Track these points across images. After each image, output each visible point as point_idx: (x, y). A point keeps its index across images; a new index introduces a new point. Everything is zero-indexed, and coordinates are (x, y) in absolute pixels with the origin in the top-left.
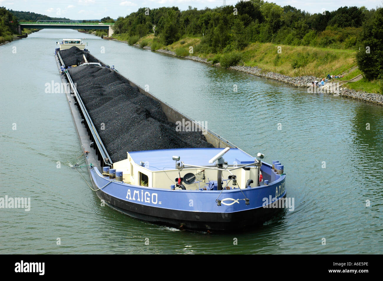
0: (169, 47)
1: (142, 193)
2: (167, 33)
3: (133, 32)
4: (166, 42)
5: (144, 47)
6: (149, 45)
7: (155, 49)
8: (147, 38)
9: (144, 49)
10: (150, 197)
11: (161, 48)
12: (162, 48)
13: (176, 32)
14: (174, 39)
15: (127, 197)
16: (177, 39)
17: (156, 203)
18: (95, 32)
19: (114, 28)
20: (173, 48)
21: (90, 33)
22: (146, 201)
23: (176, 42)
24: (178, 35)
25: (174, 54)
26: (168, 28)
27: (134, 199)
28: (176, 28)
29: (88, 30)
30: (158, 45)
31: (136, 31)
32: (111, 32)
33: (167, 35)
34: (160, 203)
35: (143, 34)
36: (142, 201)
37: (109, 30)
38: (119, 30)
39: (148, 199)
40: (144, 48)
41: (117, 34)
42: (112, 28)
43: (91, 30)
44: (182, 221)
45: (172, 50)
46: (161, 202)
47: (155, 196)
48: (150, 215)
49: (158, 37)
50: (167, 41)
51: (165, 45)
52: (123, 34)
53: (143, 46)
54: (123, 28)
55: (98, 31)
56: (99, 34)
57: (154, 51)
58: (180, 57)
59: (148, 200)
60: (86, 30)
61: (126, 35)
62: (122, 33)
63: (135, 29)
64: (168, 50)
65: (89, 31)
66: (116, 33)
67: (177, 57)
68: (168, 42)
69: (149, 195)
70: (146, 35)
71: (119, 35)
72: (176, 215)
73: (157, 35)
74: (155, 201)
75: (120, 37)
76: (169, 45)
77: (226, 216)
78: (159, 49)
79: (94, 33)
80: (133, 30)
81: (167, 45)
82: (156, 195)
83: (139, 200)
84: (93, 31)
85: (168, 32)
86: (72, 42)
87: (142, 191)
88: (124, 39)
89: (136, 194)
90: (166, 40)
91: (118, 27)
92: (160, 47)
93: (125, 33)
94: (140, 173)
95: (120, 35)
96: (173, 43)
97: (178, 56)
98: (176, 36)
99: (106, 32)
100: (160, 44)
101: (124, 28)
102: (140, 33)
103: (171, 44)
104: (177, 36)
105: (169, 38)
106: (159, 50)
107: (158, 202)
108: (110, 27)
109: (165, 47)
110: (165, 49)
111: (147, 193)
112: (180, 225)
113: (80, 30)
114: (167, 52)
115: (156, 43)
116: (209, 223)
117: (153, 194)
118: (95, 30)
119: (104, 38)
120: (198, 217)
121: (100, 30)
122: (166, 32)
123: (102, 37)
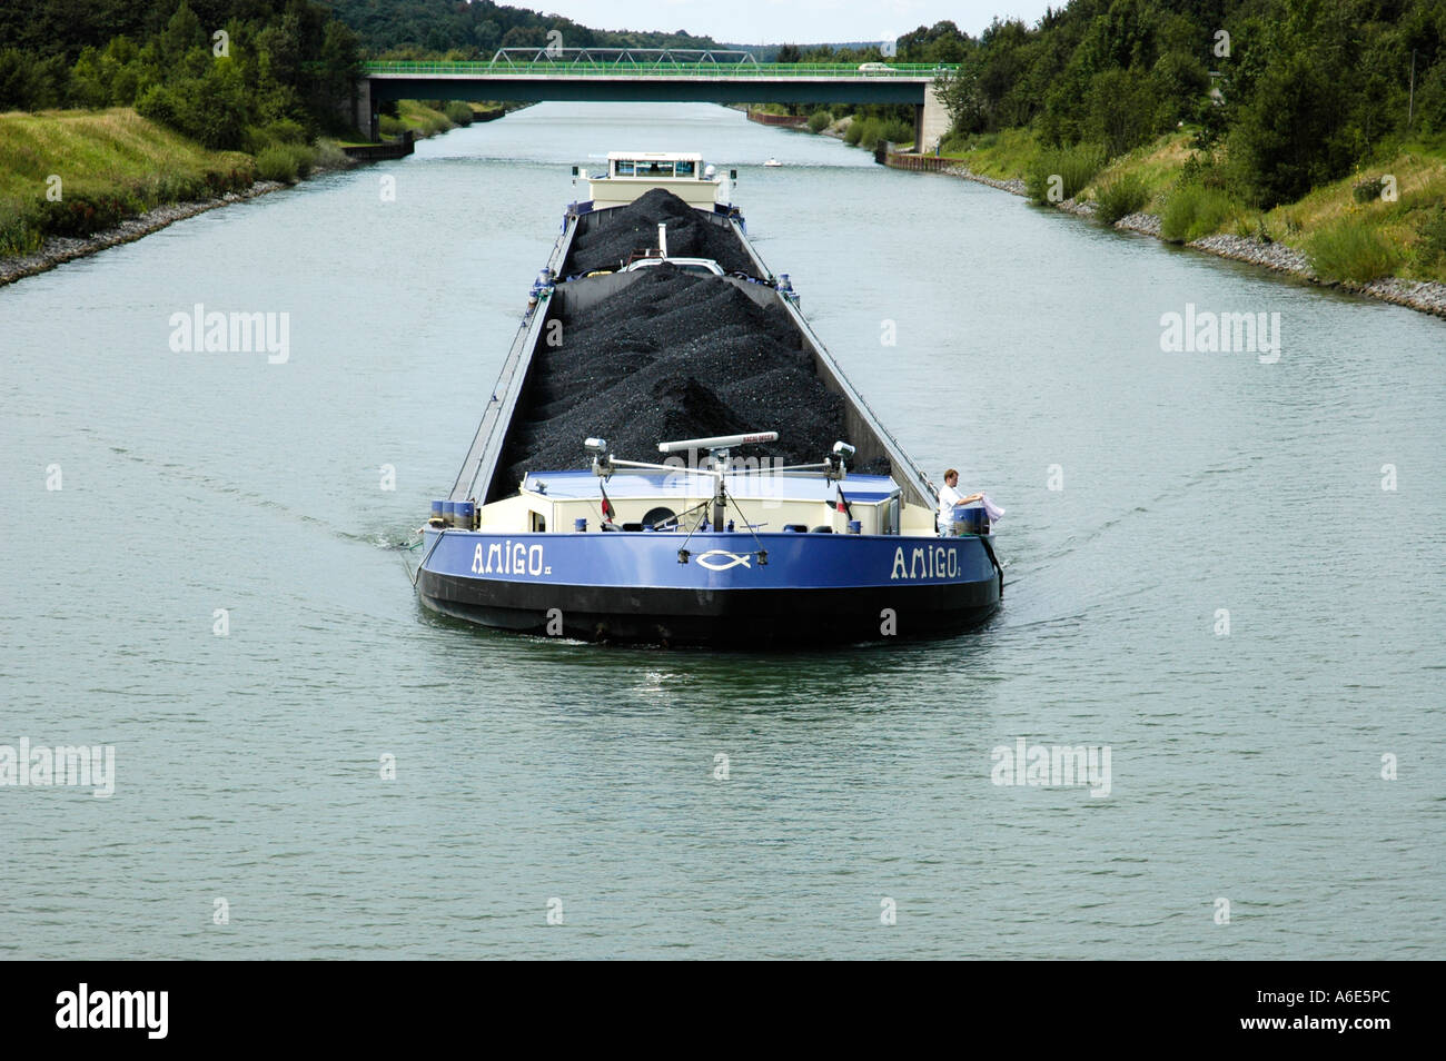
0: (1276, 220)
1: (508, 549)
2: (1268, 124)
3: (1066, 121)
4: (1264, 184)
5: (1125, 222)
6: (1152, 207)
7: (1189, 235)
8: (1152, 160)
9: (1124, 234)
10: (526, 558)
11: (1222, 226)
12: (1233, 228)
13: (1334, 121)
14: (1315, 167)
15: (474, 569)
16: (1340, 168)
17: (537, 573)
18: (848, 120)
19: (956, 98)
20: (1298, 226)
21: (818, 129)
22: (516, 571)
23: (1331, 190)
24: (1343, 138)
25: (1299, 265)
26: (1278, 90)
27: (489, 569)
28: (1337, 90)
29: (810, 108)
30: (1207, 203)
31: (1087, 113)
32: (937, 121)
33: (1271, 138)
34: (548, 571)
35: (1128, 134)
36: (507, 571)
37: (923, 105)
38: (985, 106)
39: (521, 563)
40: (1122, 223)
41: (973, 137)
42: (940, 95)
43: (827, 109)
44: (598, 617)
45: (1292, 238)
46: (549, 568)
47: (536, 553)
48: (524, 607)
49: (1219, 154)
50: (1271, 176)
51: (1250, 204)
52: (1010, 136)
53: (1115, 215)
54: (1016, 93)
55: (866, 114)
56: (865, 137)
57: (1177, 244)
58: (1333, 286)
59: (520, 568)
60: (793, 110)
61: (1024, 141)
62: (1007, 124)
63: (1080, 99)
64: (1268, 241)
65: (815, 117)
66: (971, 126)
67: (1314, 284)
68: (1275, 187)
69: (524, 552)
70: (1150, 142)
71: (985, 138)
72: (583, 601)
73: (1213, 138)
74: (535, 567)
75: (988, 152)
76: (1279, 209)
77: (709, 598)
78: (1212, 232)
79: (840, 131)
80: (1066, 111)
81: (1267, 207)
82: (539, 548)
83: (500, 570)
84: (837, 116)
85: (1282, 116)
86: (655, 169)
87: (508, 542)
88: (1013, 169)
89: (495, 554)
90: (1265, 171)
91: (984, 91)
92: (1220, 220)
93: (1020, 125)
94: (534, 514)
95: (991, 144)
96: (1309, 191)
97: (1325, 282)
98: (1333, 142)
99: (911, 122)
100: (1221, 202)
101: (1022, 97)
102: (1111, 129)
103: (1296, 197)
104: (1338, 142)
105: (1283, 160)
106: (1208, 243)
107: (543, 570)
108: (929, 91)
109: (1252, 221)
110: (1247, 233)
111: (519, 546)
112: (597, 630)
113: (759, 109)
114: (1259, 255)
115: (1195, 190)
116: (667, 619)
117: (533, 548)
118: (849, 111)
119: (889, 161)
120: (636, 602)
121: (874, 107)
122: (1265, 119)
123: (880, 158)
